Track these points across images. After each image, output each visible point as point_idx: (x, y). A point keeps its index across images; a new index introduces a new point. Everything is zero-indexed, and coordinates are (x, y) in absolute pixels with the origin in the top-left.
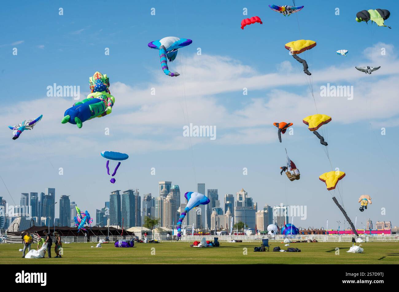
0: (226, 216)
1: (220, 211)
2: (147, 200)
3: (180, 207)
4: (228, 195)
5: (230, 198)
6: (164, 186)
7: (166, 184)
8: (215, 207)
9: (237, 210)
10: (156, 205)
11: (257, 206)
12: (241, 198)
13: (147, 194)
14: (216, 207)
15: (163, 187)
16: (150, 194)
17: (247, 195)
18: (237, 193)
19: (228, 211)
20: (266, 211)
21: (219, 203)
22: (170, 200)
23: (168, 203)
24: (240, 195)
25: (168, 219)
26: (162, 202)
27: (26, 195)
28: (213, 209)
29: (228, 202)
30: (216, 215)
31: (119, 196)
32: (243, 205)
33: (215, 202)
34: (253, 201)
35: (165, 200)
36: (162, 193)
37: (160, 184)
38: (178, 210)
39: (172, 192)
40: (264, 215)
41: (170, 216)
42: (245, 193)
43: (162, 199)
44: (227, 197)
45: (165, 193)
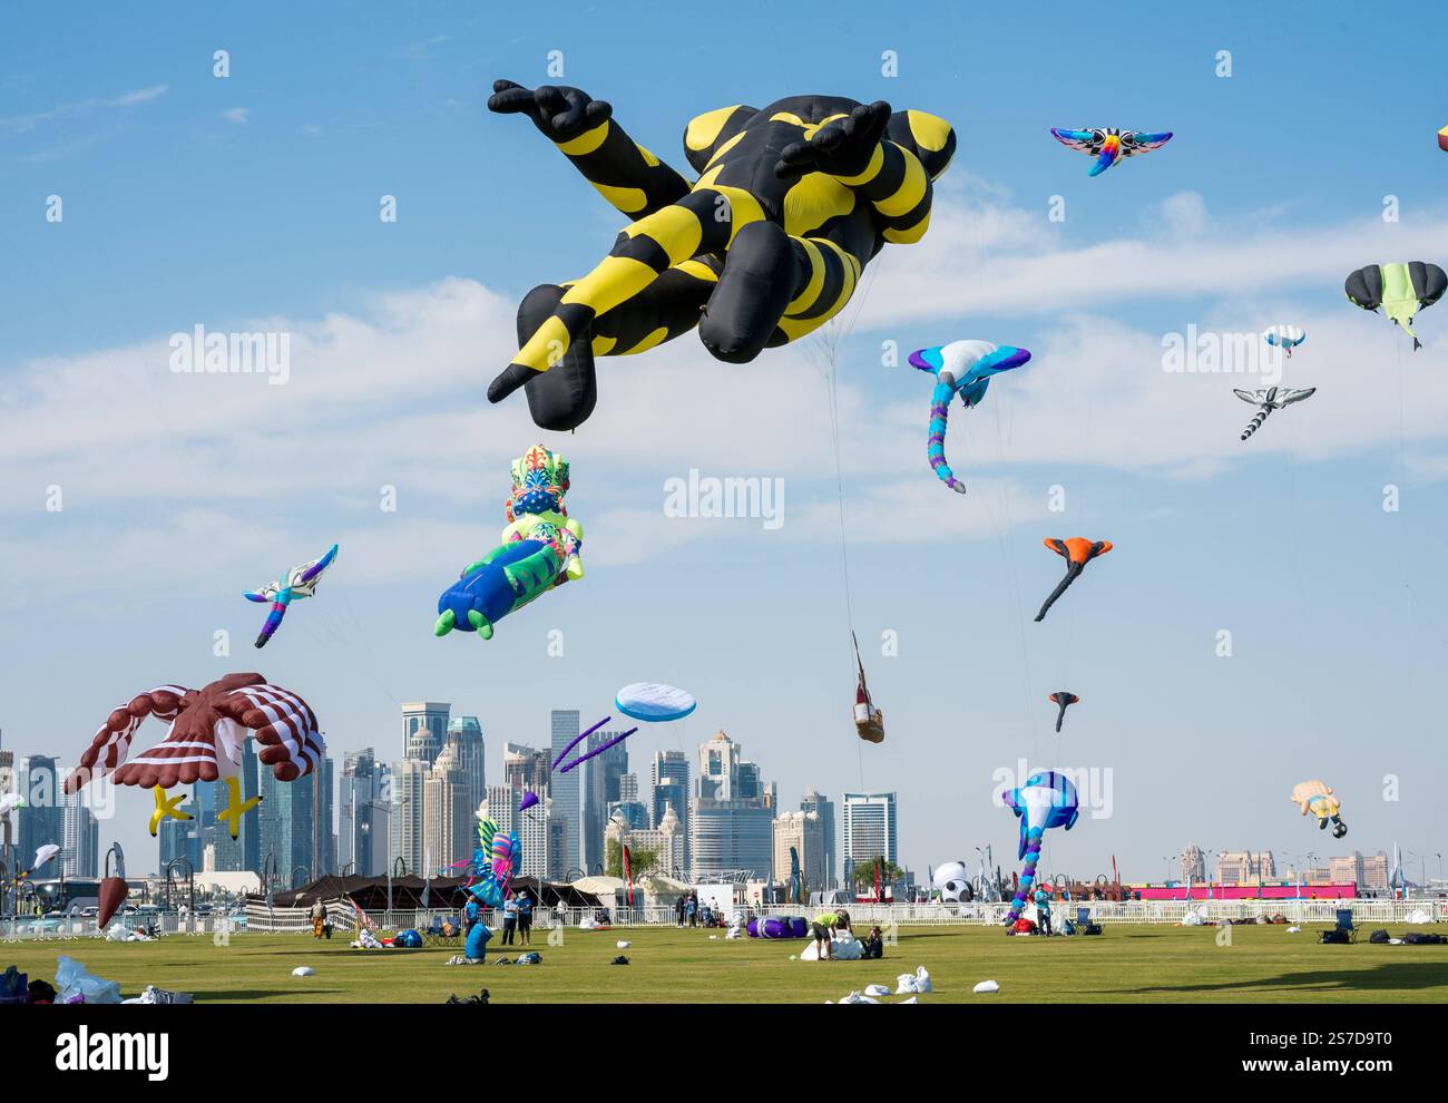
0: (661, 833)
1: (635, 814)
2: (358, 773)
3: (487, 800)
4: (664, 755)
5: (674, 765)
6: (422, 719)
7: (428, 713)
8: (618, 799)
9: (701, 812)
10: (394, 793)
11: (775, 794)
12: (715, 767)
13: (357, 749)
14: (623, 801)
15: (420, 724)
16: (370, 750)
17: (739, 755)
18: (702, 746)
19: (669, 817)
20: (813, 815)
21: (632, 785)
22: (448, 772)
23: (443, 783)
24: (712, 752)
25: (443, 844)
26: (416, 780)
28: (613, 809)
29: (666, 781)
30: (625, 830)
32: (726, 792)
33: (618, 781)
34: (762, 777)
35: (427, 773)
36: (414, 748)
37: (406, 714)
38: (477, 813)
39: (452, 745)
40: (805, 831)
41: (449, 835)
42: (733, 746)
43: (418, 770)
44: (661, 762)
45: (427, 747)
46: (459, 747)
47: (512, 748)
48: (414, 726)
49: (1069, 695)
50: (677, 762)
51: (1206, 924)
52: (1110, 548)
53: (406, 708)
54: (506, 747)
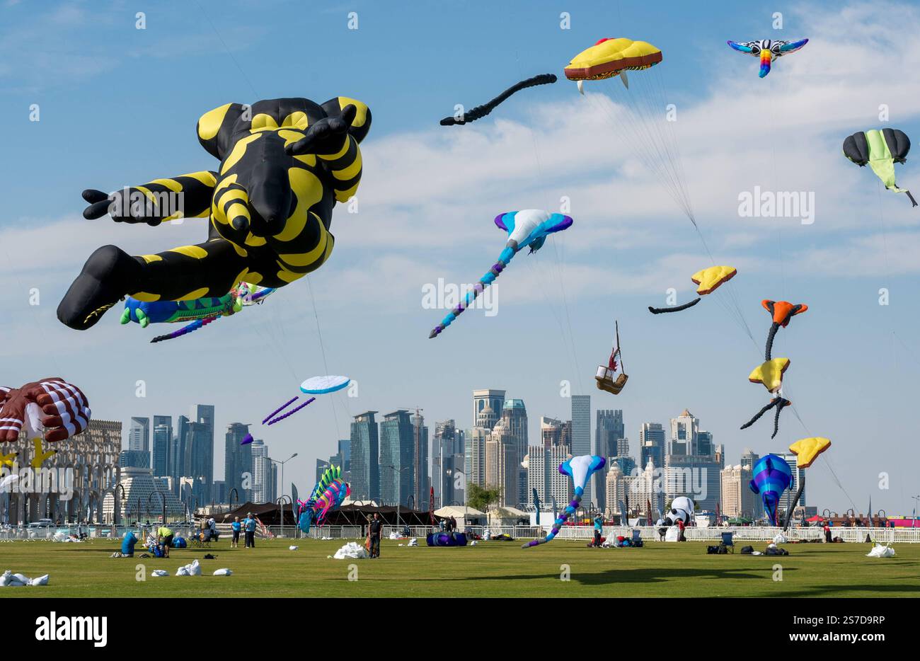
1: (628, 467)
2: (444, 436)
3: (528, 455)
4: (648, 425)
5: (655, 433)
6: (487, 401)
7: (491, 396)
8: (616, 455)
9: (672, 465)
10: (467, 449)
11: (723, 453)
12: (682, 434)
13: (443, 420)
14: (620, 456)
15: (485, 404)
16: (452, 421)
17: (698, 426)
18: (673, 420)
19: (650, 468)
20: (747, 467)
21: (625, 445)
22: (502, 436)
23: (498, 443)
24: (680, 425)
25: (498, 484)
26: (481, 441)
27: (144, 421)
28: (612, 462)
29: (649, 444)
30: (619, 477)
31: (373, 427)
32: (688, 451)
33: (616, 443)
34: (714, 441)
35: (488, 436)
36: (481, 420)
37: (476, 397)
38: (522, 464)
39: (506, 418)
40: (742, 478)
41: (502, 479)
42: (694, 421)
43: (483, 435)
44: (646, 431)
45: (490, 419)
46: (511, 419)
47: (546, 420)
48: (481, 406)
49: (784, 400)
50: (658, 431)
51: (788, 542)
52: (806, 309)
53: (476, 394)
54: (542, 419)
